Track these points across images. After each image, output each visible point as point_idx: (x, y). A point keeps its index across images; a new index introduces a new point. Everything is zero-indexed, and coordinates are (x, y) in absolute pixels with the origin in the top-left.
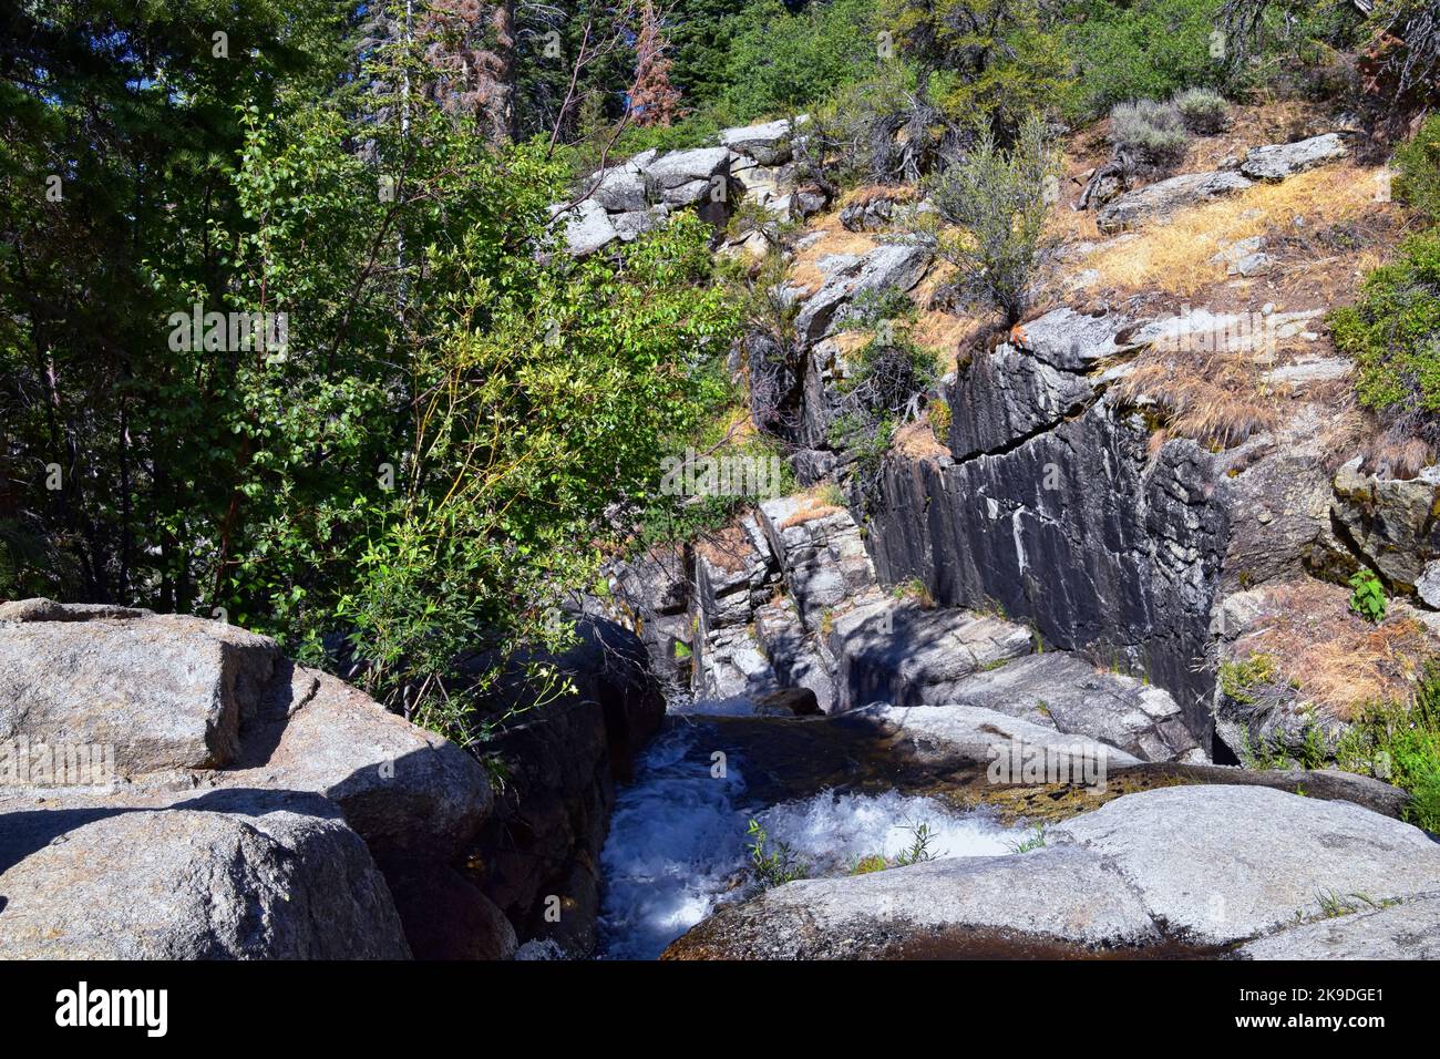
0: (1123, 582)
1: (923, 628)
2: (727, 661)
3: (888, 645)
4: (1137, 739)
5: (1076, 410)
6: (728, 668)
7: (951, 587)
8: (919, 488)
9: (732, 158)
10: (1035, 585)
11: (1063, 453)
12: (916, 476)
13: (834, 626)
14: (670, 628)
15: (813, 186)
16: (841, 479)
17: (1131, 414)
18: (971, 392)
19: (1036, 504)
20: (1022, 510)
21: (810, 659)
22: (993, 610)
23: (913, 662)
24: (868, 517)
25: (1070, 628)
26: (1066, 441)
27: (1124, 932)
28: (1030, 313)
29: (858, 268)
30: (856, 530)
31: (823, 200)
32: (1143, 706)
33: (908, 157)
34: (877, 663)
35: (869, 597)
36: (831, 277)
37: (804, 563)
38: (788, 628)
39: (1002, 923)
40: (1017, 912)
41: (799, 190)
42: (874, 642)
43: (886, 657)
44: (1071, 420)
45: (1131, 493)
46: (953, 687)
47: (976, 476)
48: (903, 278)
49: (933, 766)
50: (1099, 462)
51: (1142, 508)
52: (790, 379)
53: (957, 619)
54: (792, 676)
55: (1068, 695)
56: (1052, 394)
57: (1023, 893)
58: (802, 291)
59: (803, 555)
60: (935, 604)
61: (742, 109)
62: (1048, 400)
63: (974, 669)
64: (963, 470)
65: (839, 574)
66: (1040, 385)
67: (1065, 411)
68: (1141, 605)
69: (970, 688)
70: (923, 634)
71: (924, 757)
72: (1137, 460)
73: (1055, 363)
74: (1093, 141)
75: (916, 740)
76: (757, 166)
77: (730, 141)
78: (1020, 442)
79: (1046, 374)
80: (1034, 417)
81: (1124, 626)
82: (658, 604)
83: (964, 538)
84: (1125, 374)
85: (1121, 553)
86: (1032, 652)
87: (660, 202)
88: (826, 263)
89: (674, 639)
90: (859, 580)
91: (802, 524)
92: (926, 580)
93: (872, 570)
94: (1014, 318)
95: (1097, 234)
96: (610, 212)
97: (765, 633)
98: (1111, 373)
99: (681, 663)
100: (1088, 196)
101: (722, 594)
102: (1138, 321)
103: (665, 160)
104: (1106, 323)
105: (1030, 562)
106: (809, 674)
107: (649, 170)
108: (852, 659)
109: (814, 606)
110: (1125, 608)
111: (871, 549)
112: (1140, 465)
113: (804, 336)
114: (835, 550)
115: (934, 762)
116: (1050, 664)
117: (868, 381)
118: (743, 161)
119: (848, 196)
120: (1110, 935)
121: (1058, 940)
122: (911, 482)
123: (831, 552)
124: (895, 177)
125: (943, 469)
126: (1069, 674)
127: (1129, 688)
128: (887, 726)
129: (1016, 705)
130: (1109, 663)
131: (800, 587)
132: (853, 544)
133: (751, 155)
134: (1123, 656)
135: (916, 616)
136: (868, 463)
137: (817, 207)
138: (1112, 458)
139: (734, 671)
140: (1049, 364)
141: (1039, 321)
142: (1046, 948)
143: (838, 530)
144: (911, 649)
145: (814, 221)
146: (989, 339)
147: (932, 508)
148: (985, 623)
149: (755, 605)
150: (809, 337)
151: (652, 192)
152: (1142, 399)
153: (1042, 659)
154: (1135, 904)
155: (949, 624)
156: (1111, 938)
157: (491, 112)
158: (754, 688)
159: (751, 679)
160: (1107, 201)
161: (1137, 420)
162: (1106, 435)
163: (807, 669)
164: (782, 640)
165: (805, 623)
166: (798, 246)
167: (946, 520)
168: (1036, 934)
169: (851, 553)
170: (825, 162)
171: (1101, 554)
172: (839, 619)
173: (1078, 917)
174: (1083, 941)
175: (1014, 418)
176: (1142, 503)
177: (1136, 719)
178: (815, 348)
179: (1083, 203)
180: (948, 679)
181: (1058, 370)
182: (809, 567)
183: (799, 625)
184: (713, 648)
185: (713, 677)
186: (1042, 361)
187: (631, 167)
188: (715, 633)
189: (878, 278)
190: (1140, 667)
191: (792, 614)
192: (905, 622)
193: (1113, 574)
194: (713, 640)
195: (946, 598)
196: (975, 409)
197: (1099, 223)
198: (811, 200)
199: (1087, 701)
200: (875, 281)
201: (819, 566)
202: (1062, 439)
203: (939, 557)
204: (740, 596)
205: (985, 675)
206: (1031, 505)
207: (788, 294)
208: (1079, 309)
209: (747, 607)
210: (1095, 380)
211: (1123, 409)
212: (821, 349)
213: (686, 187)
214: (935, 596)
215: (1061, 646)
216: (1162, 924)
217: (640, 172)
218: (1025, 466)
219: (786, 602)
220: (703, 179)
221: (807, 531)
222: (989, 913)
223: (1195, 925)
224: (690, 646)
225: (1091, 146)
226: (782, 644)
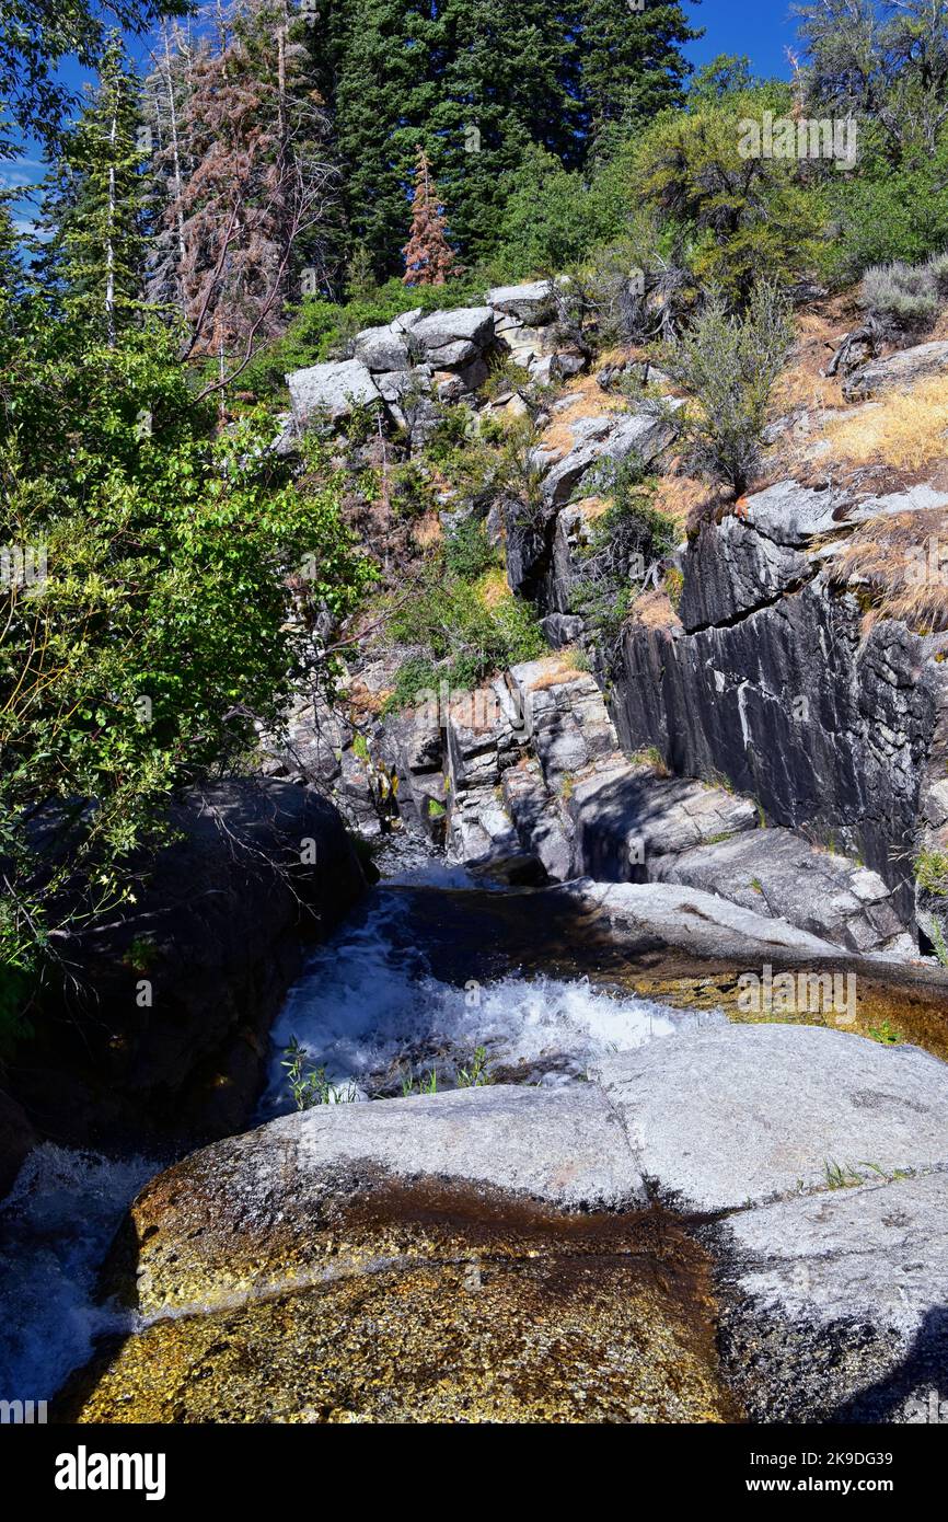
0: (838, 763)
1: (656, 797)
2: (475, 821)
3: (620, 813)
4: (846, 921)
5: (794, 587)
6: (475, 828)
7: (683, 757)
8: (654, 656)
9: (496, 318)
10: (759, 760)
11: (782, 629)
12: (652, 645)
13: (573, 791)
14: (425, 787)
15: (573, 348)
16: (587, 645)
17: (844, 593)
18: (699, 564)
19: (759, 680)
20: (745, 684)
21: (550, 823)
22: (721, 781)
23: (640, 832)
24: (611, 683)
25: (790, 805)
26: (786, 617)
27: (606, 1195)
28: (756, 484)
29: (607, 433)
30: (600, 695)
31: (582, 361)
32: (853, 888)
33: (665, 318)
34: (607, 830)
35: (610, 763)
36: (580, 441)
37: (548, 727)
38: (533, 790)
39: (480, 1177)
40: (501, 1165)
41: (559, 351)
42: (608, 809)
43: (617, 825)
44: (790, 596)
45: (845, 673)
46: (677, 859)
47: (705, 649)
48: (651, 443)
49: (624, 946)
50: (816, 640)
51: (855, 688)
52: (538, 543)
53: (688, 790)
54: (533, 839)
55: (782, 873)
56: (773, 569)
57: (514, 1143)
58: (554, 455)
59: (547, 719)
60: (669, 773)
61: (517, 266)
62: (768, 575)
63: (699, 842)
64: (693, 643)
65: (581, 739)
66: (761, 559)
67: (784, 586)
68: (854, 786)
69: (691, 862)
70: (654, 803)
71: (618, 936)
72: (850, 640)
73: (774, 537)
74: (849, 305)
75: (613, 919)
76: (522, 326)
77: (496, 301)
78: (743, 615)
79: (766, 548)
80: (756, 590)
81: (839, 806)
82: (413, 763)
83: (695, 710)
84: (840, 551)
85: (836, 733)
86: (755, 827)
87: (424, 362)
88: (578, 427)
89: (428, 797)
90: (602, 745)
91: (546, 688)
92: (661, 750)
93: (615, 736)
94: (741, 490)
95: (842, 401)
96: (372, 371)
97: (510, 795)
98: (827, 550)
99: (435, 821)
100: (837, 362)
101: (470, 756)
102: (857, 496)
103: (430, 320)
104: (826, 497)
105: (754, 737)
106: (548, 837)
107: (413, 330)
108: (585, 825)
109: (556, 771)
110: (840, 787)
111: (613, 715)
112: (853, 645)
113: (550, 501)
114: (578, 715)
115: (627, 942)
116: (770, 840)
117: (607, 548)
118: (509, 321)
119: (605, 358)
120: (591, 1199)
121: (534, 1199)
122: (647, 650)
123: (574, 717)
124: (652, 338)
125: (675, 639)
126: (787, 851)
127: (842, 869)
128: (587, 903)
129: (731, 882)
130: (825, 842)
131: (543, 751)
132: (596, 709)
133: (517, 315)
134: (838, 836)
135: (650, 785)
136: (610, 629)
137: (576, 368)
138: (827, 637)
139: (481, 832)
140: (769, 538)
141: (764, 493)
142: (520, 1207)
143: (582, 695)
144: (641, 818)
145: (571, 383)
146: (715, 510)
147: (666, 676)
148: (712, 795)
149: (502, 767)
150: (555, 501)
151: (415, 353)
152: (855, 578)
153: (764, 834)
154: (630, 1162)
155: (679, 794)
156: (591, 1201)
157: (264, 270)
158: (497, 849)
159: (495, 840)
160: (854, 368)
161: (850, 598)
162: (822, 613)
163: (547, 833)
164: (526, 802)
165: (548, 787)
166: (555, 408)
167: (678, 690)
168: (514, 1192)
169: (594, 718)
170: (585, 323)
171: (818, 733)
172: (579, 785)
173: (561, 1174)
174: (559, 1202)
175: (738, 591)
176: (855, 683)
177: (846, 901)
178: (561, 513)
179: (831, 369)
180: (673, 851)
181: (778, 545)
182: (552, 732)
183: (543, 789)
184: (462, 808)
185: (460, 837)
186: (763, 535)
187: (395, 326)
188: (463, 794)
189: (625, 443)
190: (854, 848)
191: (537, 777)
192: (638, 791)
193: (829, 754)
194: (462, 800)
195: (679, 769)
196: (703, 580)
197: (844, 390)
198: (570, 362)
199: (799, 881)
200: (622, 447)
201: (562, 730)
202: (782, 615)
203: (673, 728)
204: (487, 758)
205: (707, 848)
206: (754, 680)
207: (539, 456)
208: (803, 482)
209: (494, 769)
210: (810, 555)
211: (837, 587)
212: (567, 514)
213: (448, 347)
214: (670, 765)
215: (782, 822)
216: (652, 1186)
217: (404, 332)
218: (749, 641)
219: (532, 765)
220: (467, 339)
221: (551, 696)
222: (472, 1164)
223: (687, 1190)
224: (444, 804)
225: (846, 310)
226: (526, 807)
